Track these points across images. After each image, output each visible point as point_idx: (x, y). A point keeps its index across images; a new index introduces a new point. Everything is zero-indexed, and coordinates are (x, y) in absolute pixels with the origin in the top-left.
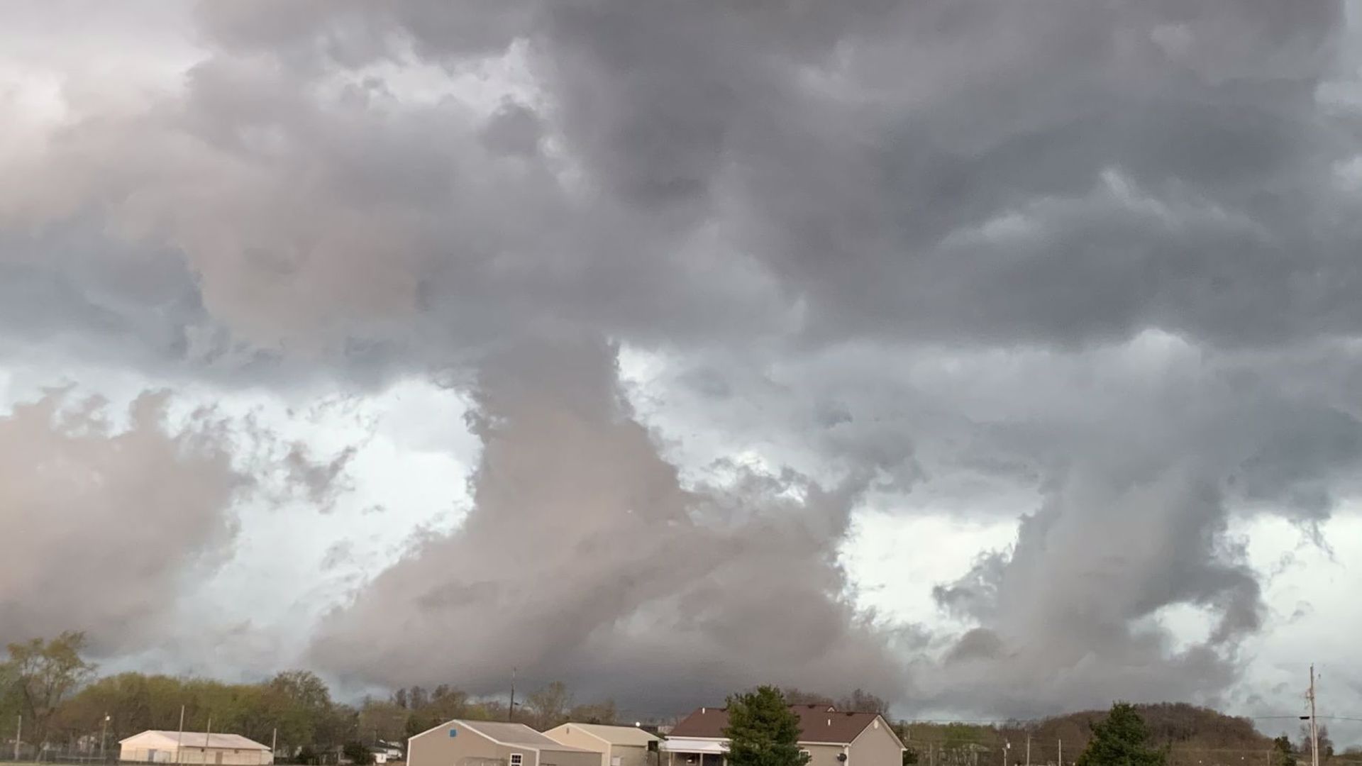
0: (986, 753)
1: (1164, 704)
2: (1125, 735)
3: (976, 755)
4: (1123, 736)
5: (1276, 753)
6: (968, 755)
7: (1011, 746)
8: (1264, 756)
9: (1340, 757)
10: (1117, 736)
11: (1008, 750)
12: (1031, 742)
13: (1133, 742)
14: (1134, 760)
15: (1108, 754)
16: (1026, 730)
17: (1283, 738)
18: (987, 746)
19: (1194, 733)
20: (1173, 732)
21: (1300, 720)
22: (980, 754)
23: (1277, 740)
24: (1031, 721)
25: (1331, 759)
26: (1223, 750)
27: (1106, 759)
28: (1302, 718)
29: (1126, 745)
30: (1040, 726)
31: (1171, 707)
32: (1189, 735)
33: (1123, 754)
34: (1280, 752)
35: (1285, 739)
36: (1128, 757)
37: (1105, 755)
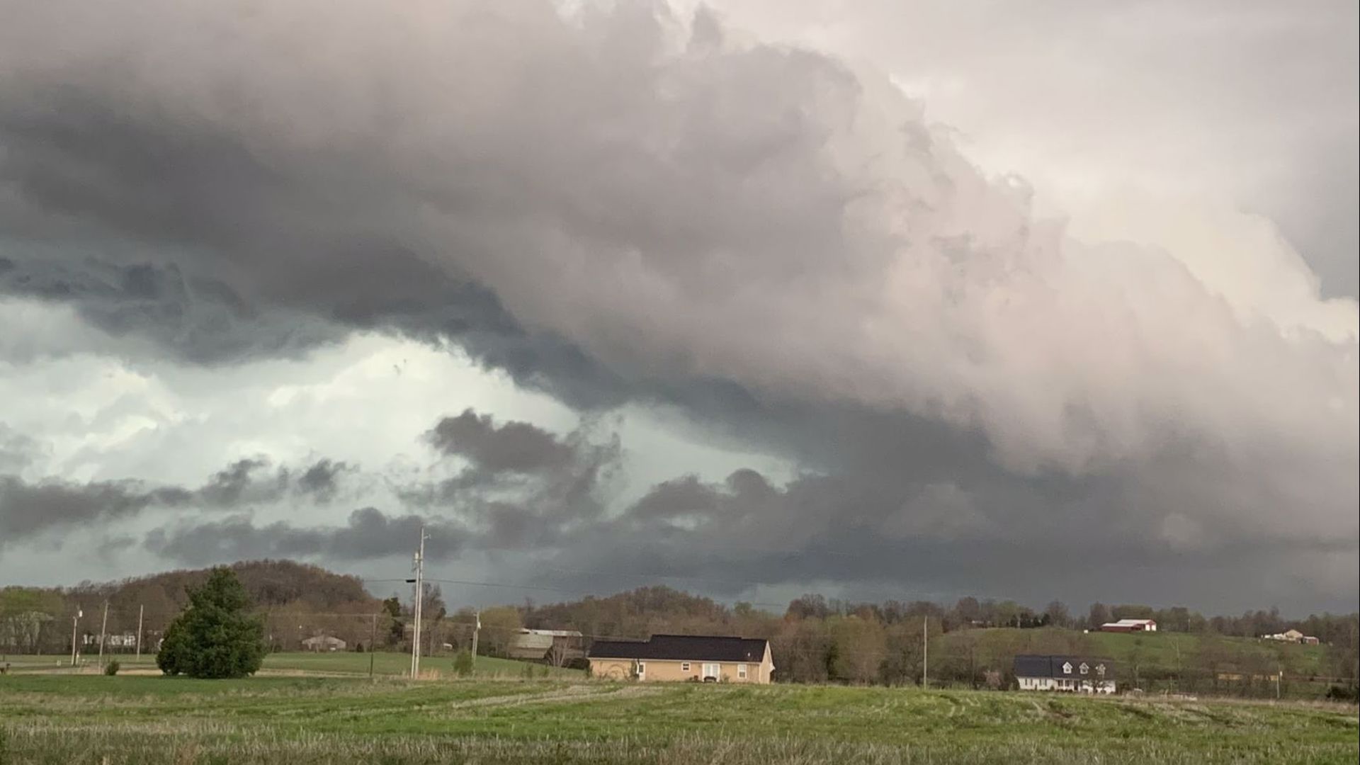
0: (50, 622)
1: (266, 561)
2: (222, 602)
3: (38, 624)
4: (219, 603)
5: (385, 616)
6: (28, 625)
7: (83, 614)
8: (371, 620)
9: (449, 619)
10: (213, 603)
11: (79, 619)
12: (108, 609)
13: (230, 610)
14: (228, 628)
15: (201, 622)
16: (100, 593)
17: (393, 599)
18: (52, 614)
19: (297, 595)
20: (273, 594)
21: (405, 583)
22: (42, 624)
23: (387, 602)
24: (107, 584)
25: (441, 622)
26: (327, 615)
27: (197, 628)
28: (408, 581)
29: (222, 613)
30: (118, 590)
31: (273, 566)
32: (290, 597)
33: (219, 624)
34: (388, 615)
35: (395, 600)
36: (222, 626)
37: (197, 625)
